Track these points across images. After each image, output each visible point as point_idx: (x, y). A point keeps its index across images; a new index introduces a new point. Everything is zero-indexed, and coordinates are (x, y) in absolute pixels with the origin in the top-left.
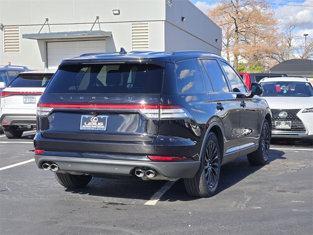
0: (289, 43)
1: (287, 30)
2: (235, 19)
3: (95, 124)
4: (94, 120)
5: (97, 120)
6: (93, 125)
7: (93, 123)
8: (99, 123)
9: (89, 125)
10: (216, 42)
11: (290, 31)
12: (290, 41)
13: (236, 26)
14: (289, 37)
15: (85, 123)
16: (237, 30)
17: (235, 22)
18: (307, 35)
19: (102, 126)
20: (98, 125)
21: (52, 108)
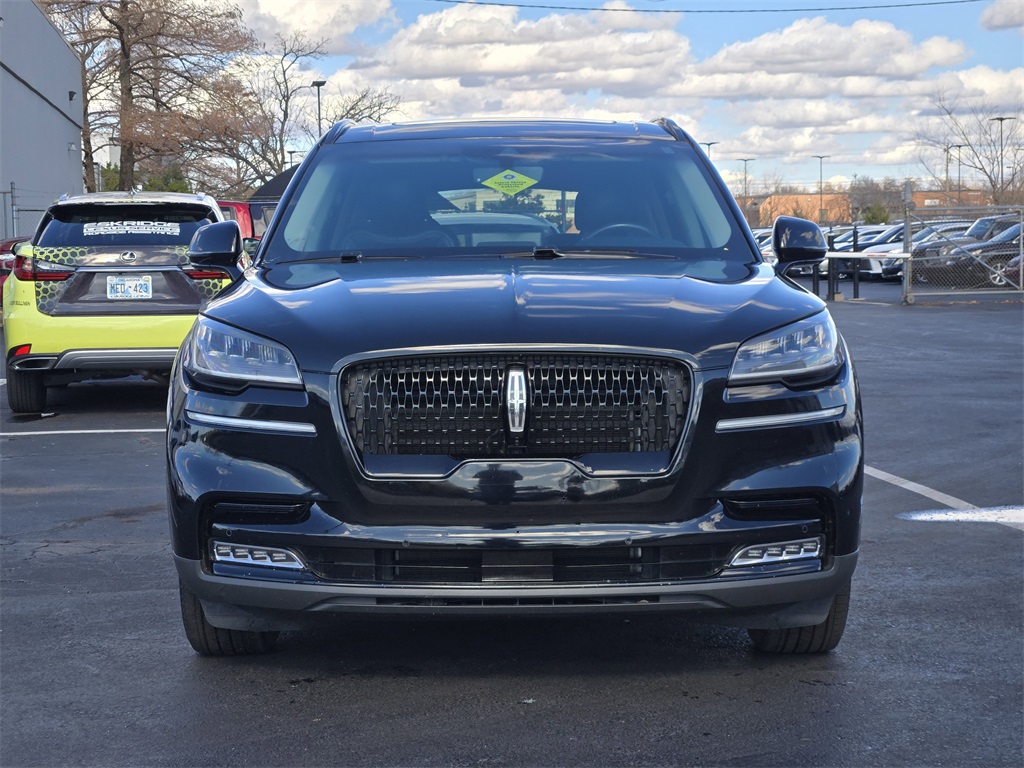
0: (283, 107)
10: (71, 99)
11: (284, 72)
12: (287, 103)
13: (124, 49)
14: (283, 88)
18: (325, 83)
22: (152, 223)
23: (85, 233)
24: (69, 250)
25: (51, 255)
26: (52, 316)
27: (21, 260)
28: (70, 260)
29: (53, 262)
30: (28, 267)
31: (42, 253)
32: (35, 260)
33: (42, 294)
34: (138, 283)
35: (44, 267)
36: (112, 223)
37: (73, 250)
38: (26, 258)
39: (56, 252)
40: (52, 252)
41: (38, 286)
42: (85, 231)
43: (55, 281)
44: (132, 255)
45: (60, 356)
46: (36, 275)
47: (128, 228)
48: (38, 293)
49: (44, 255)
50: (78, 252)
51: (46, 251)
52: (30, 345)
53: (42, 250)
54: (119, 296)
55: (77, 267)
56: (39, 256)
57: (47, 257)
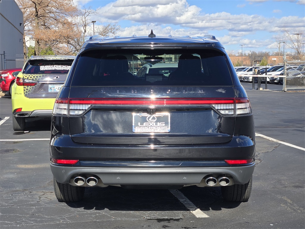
0: (84, 29)
1: (82, 17)
2: (35, 4)
3: (153, 124)
4: (151, 119)
5: (155, 119)
6: (150, 125)
7: (150, 123)
8: (158, 123)
9: (144, 125)
10: (20, 25)
11: (85, 18)
12: (85, 27)
13: (36, 10)
14: (84, 23)
15: (139, 123)
16: (37, 15)
17: (36, 6)
18: (95, 22)
19: (163, 126)
20: (158, 125)
21: (89, 106)
22: (63, 66)
23: (41, 69)
24: (36, 75)
25: (29, 77)
26: (29, 98)
27: (19, 78)
28: (36, 79)
29: (30, 79)
30: (21, 81)
31: (26, 76)
32: (24, 79)
33: (26, 91)
34: (59, 87)
35: (27, 81)
36: (50, 66)
37: (37, 75)
38: (20, 78)
39: (31, 76)
40: (29, 76)
41: (25, 88)
42: (40, 69)
43: (31, 86)
44: (57, 77)
45: (32, 112)
46: (24, 84)
47: (55, 68)
48: (24, 90)
49: (27, 77)
50: (38, 76)
51: (28, 75)
52: (22, 108)
53: (26, 75)
54: (53, 91)
55: (38, 81)
56: (25, 77)
57: (28, 78)
